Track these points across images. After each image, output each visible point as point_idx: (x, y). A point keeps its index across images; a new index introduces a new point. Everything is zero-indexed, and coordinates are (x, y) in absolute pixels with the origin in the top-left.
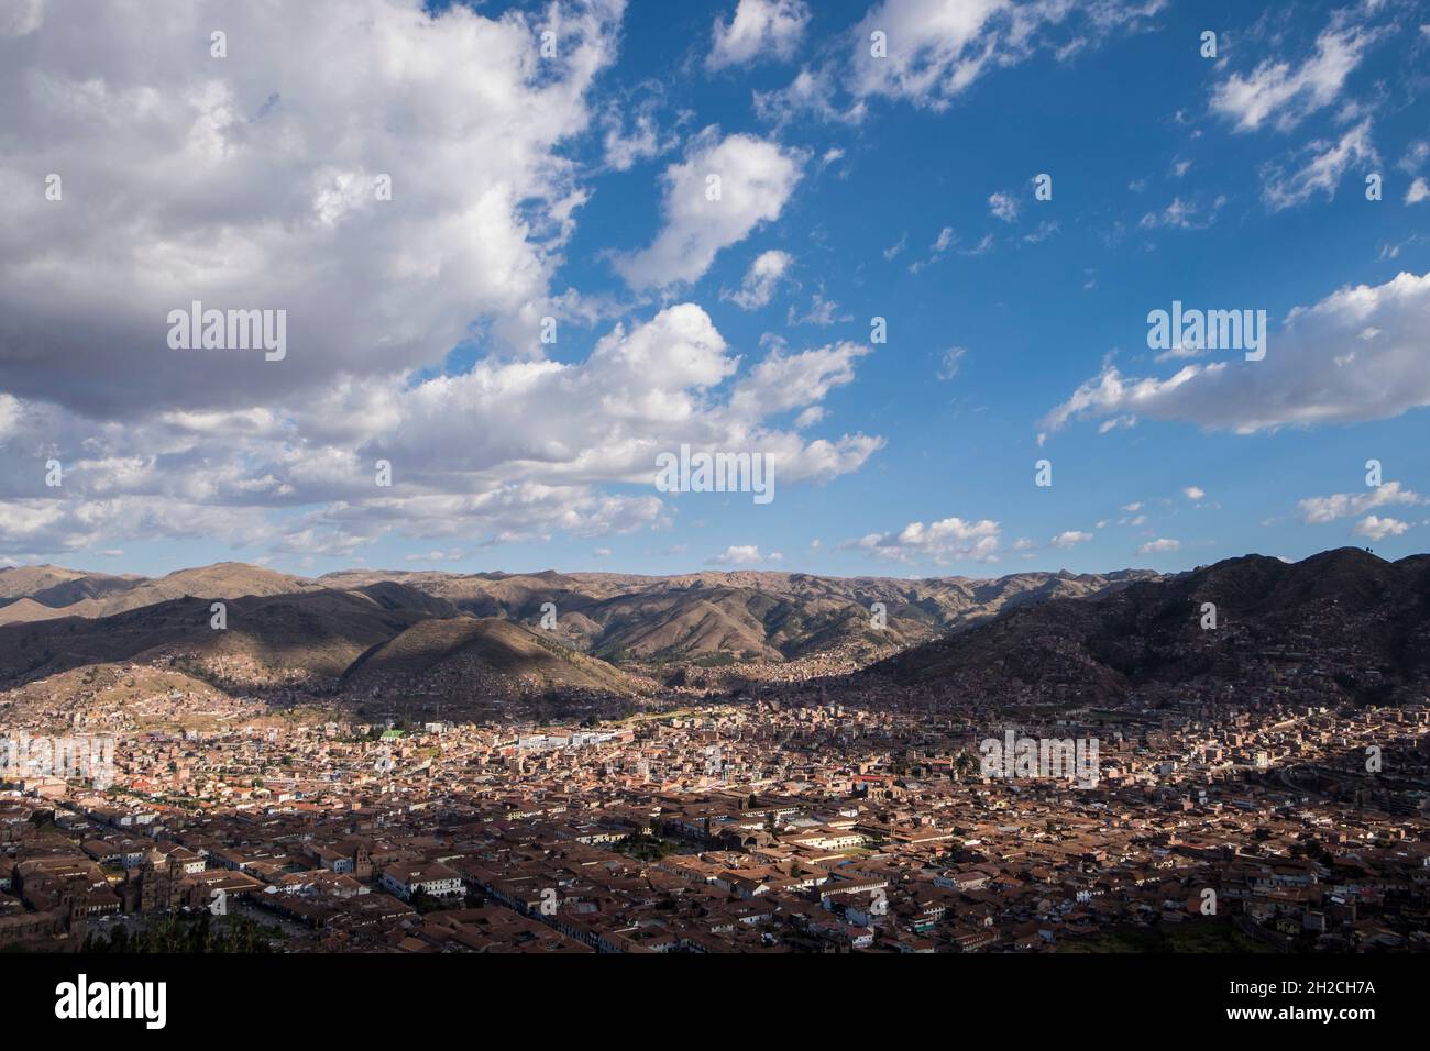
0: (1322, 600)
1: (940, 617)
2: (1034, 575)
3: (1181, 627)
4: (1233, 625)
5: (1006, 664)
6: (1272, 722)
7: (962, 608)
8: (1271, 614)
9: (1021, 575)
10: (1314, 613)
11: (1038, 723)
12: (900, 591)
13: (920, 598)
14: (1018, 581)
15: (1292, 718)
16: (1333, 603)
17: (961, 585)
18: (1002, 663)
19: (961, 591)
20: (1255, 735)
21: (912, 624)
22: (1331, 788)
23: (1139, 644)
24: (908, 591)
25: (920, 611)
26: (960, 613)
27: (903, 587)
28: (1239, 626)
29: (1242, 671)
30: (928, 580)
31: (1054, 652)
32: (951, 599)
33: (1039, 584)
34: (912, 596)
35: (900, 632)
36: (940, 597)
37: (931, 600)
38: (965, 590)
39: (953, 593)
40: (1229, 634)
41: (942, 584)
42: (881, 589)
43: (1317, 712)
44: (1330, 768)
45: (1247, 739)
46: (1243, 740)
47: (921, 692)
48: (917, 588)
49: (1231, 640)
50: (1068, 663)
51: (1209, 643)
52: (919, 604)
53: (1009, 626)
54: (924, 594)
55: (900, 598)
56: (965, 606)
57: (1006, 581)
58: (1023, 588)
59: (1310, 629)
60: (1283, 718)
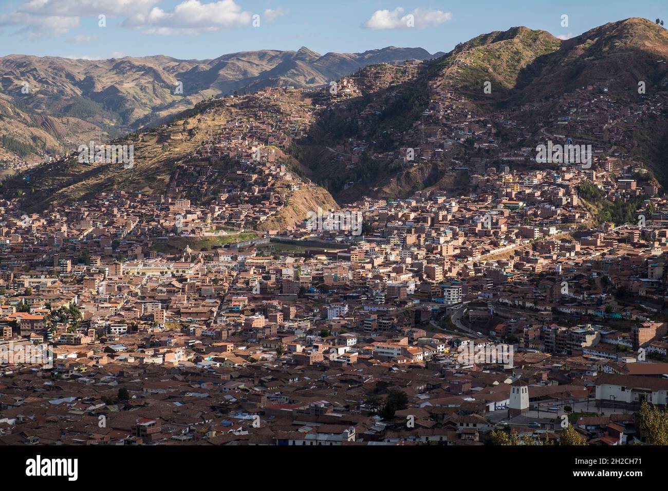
0: (590, 88)
1: (125, 116)
2: (262, 55)
3: (411, 125)
4: (478, 122)
5: (171, 179)
6: (487, 247)
7: (158, 102)
8: (526, 108)
9: (244, 55)
10: (576, 106)
11: (194, 259)
12: (70, 76)
13: (99, 88)
14: (240, 64)
15: (513, 242)
16: (602, 92)
17: (159, 69)
18: (167, 178)
19: (157, 76)
20: (462, 265)
21: (77, 125)
22: (500, 327)
23: (359, 148)
24: (82, 78)
25: (96, 106)
26: (155, 109)
27: (75, 71)
28: (484, 124)
29: (474, 182)
30: (112, 60)
31: (238, 163)
32: (143, 89)
33: (268, 67)
34: (87, 84)
35: (59, 137)
36: (128, 87)
37: (113, 90)
38: (164, 76)
39: (146, 81)
40: (469, 135)
41: (132, 67)
42: (43, 74)
43: (546, 233)
44: (510, 302)
45: (450, 270)
46: (445, 272)
47: (51, 222)
48: (95, 73)
49: (470, 142)
50: (255, 177)
51: (441, 146)
52: (97, 97)
53: (189, 127)
54: (103, 83)
55: (69, 88)
56: (163, 98)
57: (222, 62)
58: (245, 73)
59: (565, 127)
60: (502, 243)
